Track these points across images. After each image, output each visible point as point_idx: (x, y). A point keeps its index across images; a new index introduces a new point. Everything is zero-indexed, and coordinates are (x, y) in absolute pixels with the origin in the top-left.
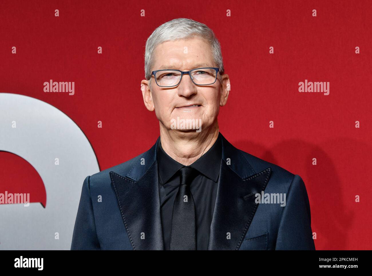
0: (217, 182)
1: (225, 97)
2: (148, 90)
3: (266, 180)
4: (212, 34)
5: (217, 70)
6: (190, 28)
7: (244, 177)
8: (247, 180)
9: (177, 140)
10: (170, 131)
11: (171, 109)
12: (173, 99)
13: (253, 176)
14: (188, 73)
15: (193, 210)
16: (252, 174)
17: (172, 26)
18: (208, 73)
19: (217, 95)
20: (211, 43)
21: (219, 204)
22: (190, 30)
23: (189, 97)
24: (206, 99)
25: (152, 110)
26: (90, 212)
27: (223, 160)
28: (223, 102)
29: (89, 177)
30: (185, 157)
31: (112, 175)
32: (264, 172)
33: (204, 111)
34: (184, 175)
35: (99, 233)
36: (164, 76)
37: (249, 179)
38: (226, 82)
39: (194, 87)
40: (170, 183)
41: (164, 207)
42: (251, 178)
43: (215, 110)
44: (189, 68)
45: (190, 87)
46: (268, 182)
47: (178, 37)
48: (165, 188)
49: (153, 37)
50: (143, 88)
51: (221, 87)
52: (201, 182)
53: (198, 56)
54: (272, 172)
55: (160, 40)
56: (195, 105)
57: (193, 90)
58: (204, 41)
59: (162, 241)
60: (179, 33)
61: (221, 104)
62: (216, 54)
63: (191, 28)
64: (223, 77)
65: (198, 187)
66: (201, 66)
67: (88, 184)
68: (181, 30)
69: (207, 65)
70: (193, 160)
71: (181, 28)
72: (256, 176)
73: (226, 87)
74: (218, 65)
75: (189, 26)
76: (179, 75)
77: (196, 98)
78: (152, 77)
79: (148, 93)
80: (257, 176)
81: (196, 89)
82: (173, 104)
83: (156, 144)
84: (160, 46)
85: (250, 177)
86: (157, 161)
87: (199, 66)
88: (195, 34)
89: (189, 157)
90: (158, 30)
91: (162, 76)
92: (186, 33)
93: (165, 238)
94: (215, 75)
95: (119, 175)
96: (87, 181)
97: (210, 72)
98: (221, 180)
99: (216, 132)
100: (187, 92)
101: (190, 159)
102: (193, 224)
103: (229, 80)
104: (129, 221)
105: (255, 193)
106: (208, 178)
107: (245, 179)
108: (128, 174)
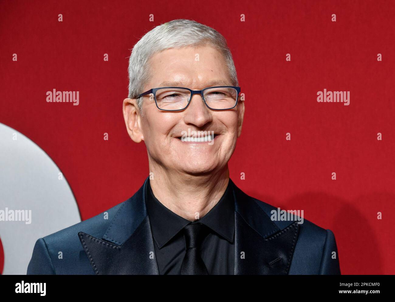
0: (233, 243)
2: (133, 112)
3: (294, 239)
6: (199, 31)
7: (266, 235)
8: (270, 239)
13: (276, 234)
14: (200, 93)
16: (275, 231)
20: (225, 53)
22: (200, 33)
25: (139, 140)
27: (237, 213)
28: (239, 134)
31: (82, 236)
32: (290, 228)
37: (273, 238)
42: (275, 236)
46: (297, 240)
47: (185, 43)
53: (212, 71)
54: (300, 227)
58: (218, 50)
60: (186, 38)
63: (201, 32)
66: (218, 83)
68: (187, 34)
69: (224, 82)
72: (280, 233)
76: (188, 95)
79: (133, 117)
80: (282, 233)
81: (211, 114)
85: (273, 235)
86: (148, 217)
87: (215, 83)
88: (206, 39)
92: (195, 37)
95: (92, 237)
105: (282, 256)
106: (221, 237)
107: (268, 238)
108: (105, 235)
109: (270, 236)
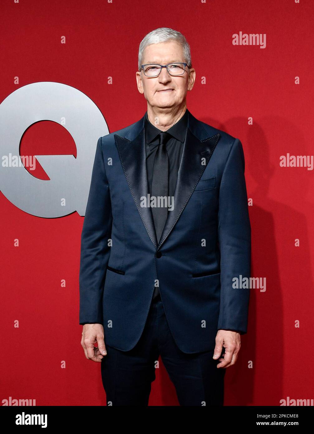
0: (184, 143)
1: (191, 85)
2: (140, 79)
3: (216, 142)
4: (184, 39)
5: (186, 65)
6: (168, 34)
9: (158, 114)
10: (153, 108)
11: (154, 92)
12: (155, 85)
13: (207, 139)
14: (165, 67)
15: (167, 162)
17: (156, 33)
18: (179, 67)
19: (185, 83)
20: (183, 46)
21: (184, 157)
22: (168, 36)
23: (166, 84)
24: (177, 85)
25: (142, 93)
26: (102, 161)
27: (188, 128)
28: (190, 88)
29: (102, 137)
30: (162, 125)
31: (116, 137)
32: (215, 137)
33: (176, 94)
34: (162, 138)
35: (107, 174)
36: (150, 68)
38: (193, 74)
39: (169, 77)
40: (152, 143)
41: (148, 159)
43: (183, 93)
44: (166, 63)
45: (166, 77)
47: (160, 41)
48: (149, 146)
49: (144, 41)
50: (138, 78)
51: (188, 77)
52: (173, 143)
53: (172, 55)
54: (220, 137)
55: (148, 43)
56: (170, 89)
57: (168, 79)
58: (178, 44)
59: (146, 181)
60: (160, 38)
61: (188, 89)
62: (186, 53)
64: (191, 70)
65: (171, 146)
66: (175, 62)
67: (100, 142)
69: (179, 61)
70: (168, 128)
71: (162, 34)
73: (192, 77)
74: (187, 61)
75: (168, 33)
76: (160, 68)
77: (170, 84)
78: (142, 69)
79: (140, 82)
80: (210, 139)
81: (171, 78)
82: (155, 89)
83: (144, 117)
84: (148, 47)
85: (205, 140)
86: (144, 128)
87: (173, 61)
88: (171, 39)
89: (165, 126)
90: (148, 36)
91: (148, 69)
92: (165, 38)
93: (149, 179)
94: (184, 68)
95: (120, 137)
96: (100, 140)
97: (181, 66)
98: (186, 142)
99: (184, 109)
100: (164, 80)
101: (166, 127)
102: (167, 170)
103: (195, 72)
104: (126, 168)
105: (208, 150)
106: (177, 140)
107: (202, 141)
108: (126, 136)
109: (204, 140)
